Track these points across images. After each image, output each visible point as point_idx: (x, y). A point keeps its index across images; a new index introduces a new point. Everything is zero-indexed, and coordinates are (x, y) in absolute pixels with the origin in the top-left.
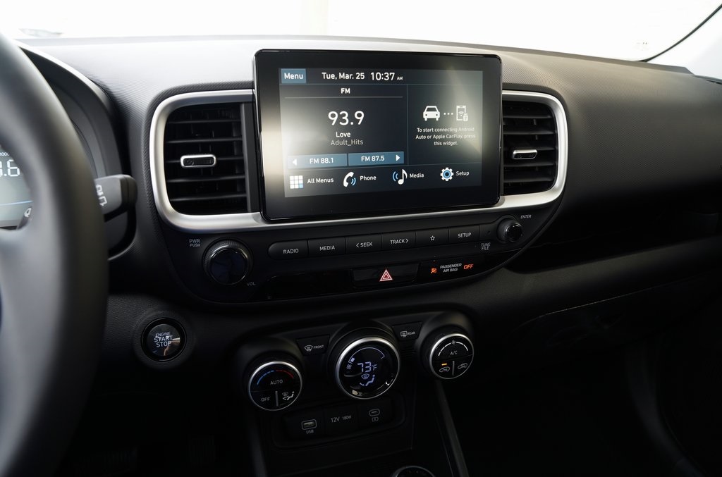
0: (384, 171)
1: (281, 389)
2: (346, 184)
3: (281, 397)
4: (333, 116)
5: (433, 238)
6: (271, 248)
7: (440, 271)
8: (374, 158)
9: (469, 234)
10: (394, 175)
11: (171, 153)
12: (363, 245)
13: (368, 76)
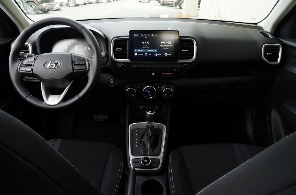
0: (153, 53)
1: (132, 93)
2: (145, 55)
3: (132, 95)
4: (143, 42)
5: (163, 67)
6: (131, 66)
7: (165, 74)
8: (151, 51)
9: (171, 67)
10: (155, 54)
11: (115, 48)
12: (148, 67)
13: (150, 35)
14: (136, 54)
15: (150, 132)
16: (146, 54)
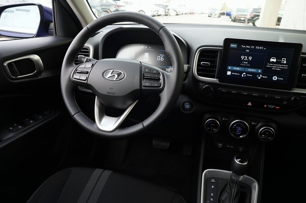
0: (255, 74)
2: (243, 76)
3: (213, 129)
4: (243, 57)
5: (266, 96)
6: (219, 89)
7: (267, 107)
8: (252, 70)
9: (279, 97)
10: (258, 76)
11: (199, 61)
12: (244, 93)
13: (255, 47)
14: (229, 73)
15: (235, 189)
16: (244, 74)
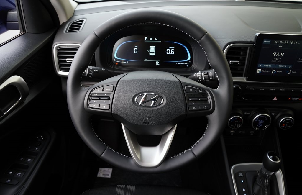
0: (285, 70)
1: (237, 123)
2: (272, 73)
3: (236, 125)
4: (275, 53)
5: (293, 90)
6: (247, 87)
7: (291, 99)
8: (283, 66)
10: (287, 72)
12: (272, 90)
13: (289, 42)
14: (259, 71)
15: (266, 182)
16: (274, 71)
